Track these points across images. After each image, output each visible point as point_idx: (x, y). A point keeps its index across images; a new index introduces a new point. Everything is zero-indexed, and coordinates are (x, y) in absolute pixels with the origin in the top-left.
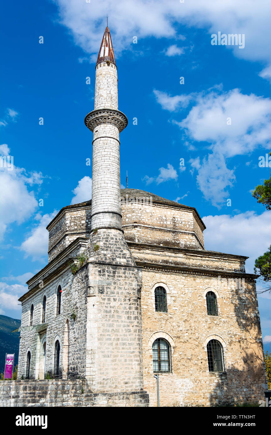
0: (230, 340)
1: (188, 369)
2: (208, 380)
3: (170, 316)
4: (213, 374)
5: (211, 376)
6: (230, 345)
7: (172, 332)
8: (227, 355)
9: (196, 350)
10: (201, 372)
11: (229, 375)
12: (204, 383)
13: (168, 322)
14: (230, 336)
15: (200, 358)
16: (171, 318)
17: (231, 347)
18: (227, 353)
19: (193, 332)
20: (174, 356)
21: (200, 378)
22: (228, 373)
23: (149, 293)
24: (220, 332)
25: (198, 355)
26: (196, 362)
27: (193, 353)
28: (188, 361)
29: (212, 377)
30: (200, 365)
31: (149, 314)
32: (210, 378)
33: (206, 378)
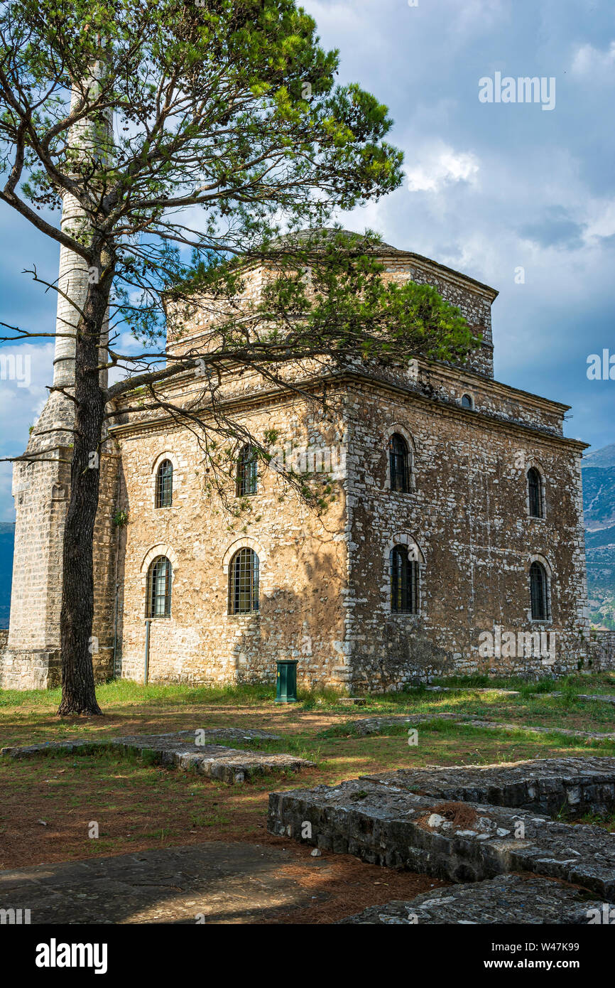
0: (273, 545)
1: (193, 610)
2: (225, 630)
3: (174, 512)
4: (235, 619)
5: (231, 623)
6: (273, 557)
7: (175, 542)
8: (265, 578)
9: (210, 572)
10: (213, 616)
11: (264, 620)
12: (217, 636)
13: (170, 525)
14: (274, 535)
15: (214, 588)
16: (175, 516)
17: (275, 560)
18: (264, 573)
19: (206, 537)
20: (175, 586)
21: (211, 628)
22: (262, 618)
23: (148, 476)
24: (257, 530)
25: (212, 582)
26: (207, 595)
27: (205, 579)
28: (195, 594)
29: (232, 626)
30: (214, 601)
31: (146, 515)
32: (229, 627)
33: (222, 627)
